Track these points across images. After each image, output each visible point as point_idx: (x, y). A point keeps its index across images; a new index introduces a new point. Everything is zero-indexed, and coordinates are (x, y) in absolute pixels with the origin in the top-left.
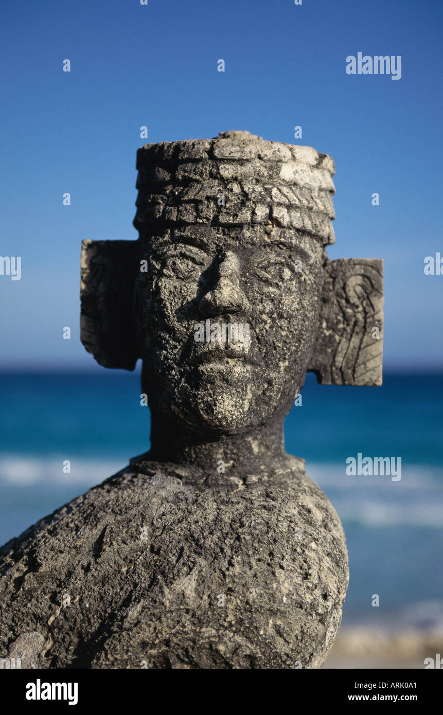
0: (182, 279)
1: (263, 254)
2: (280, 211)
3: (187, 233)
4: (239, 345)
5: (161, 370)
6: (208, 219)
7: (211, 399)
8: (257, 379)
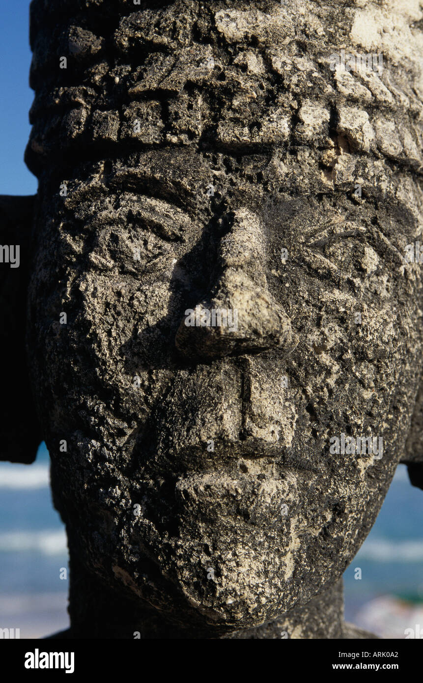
0: (134, 275)
1: (316, 215)
2: (354, 117)
3: (143, 168)
4: (272, 428)
5: (88, 483)
6: (191, 135)
7: (209, 559)
8: (310, 503)
